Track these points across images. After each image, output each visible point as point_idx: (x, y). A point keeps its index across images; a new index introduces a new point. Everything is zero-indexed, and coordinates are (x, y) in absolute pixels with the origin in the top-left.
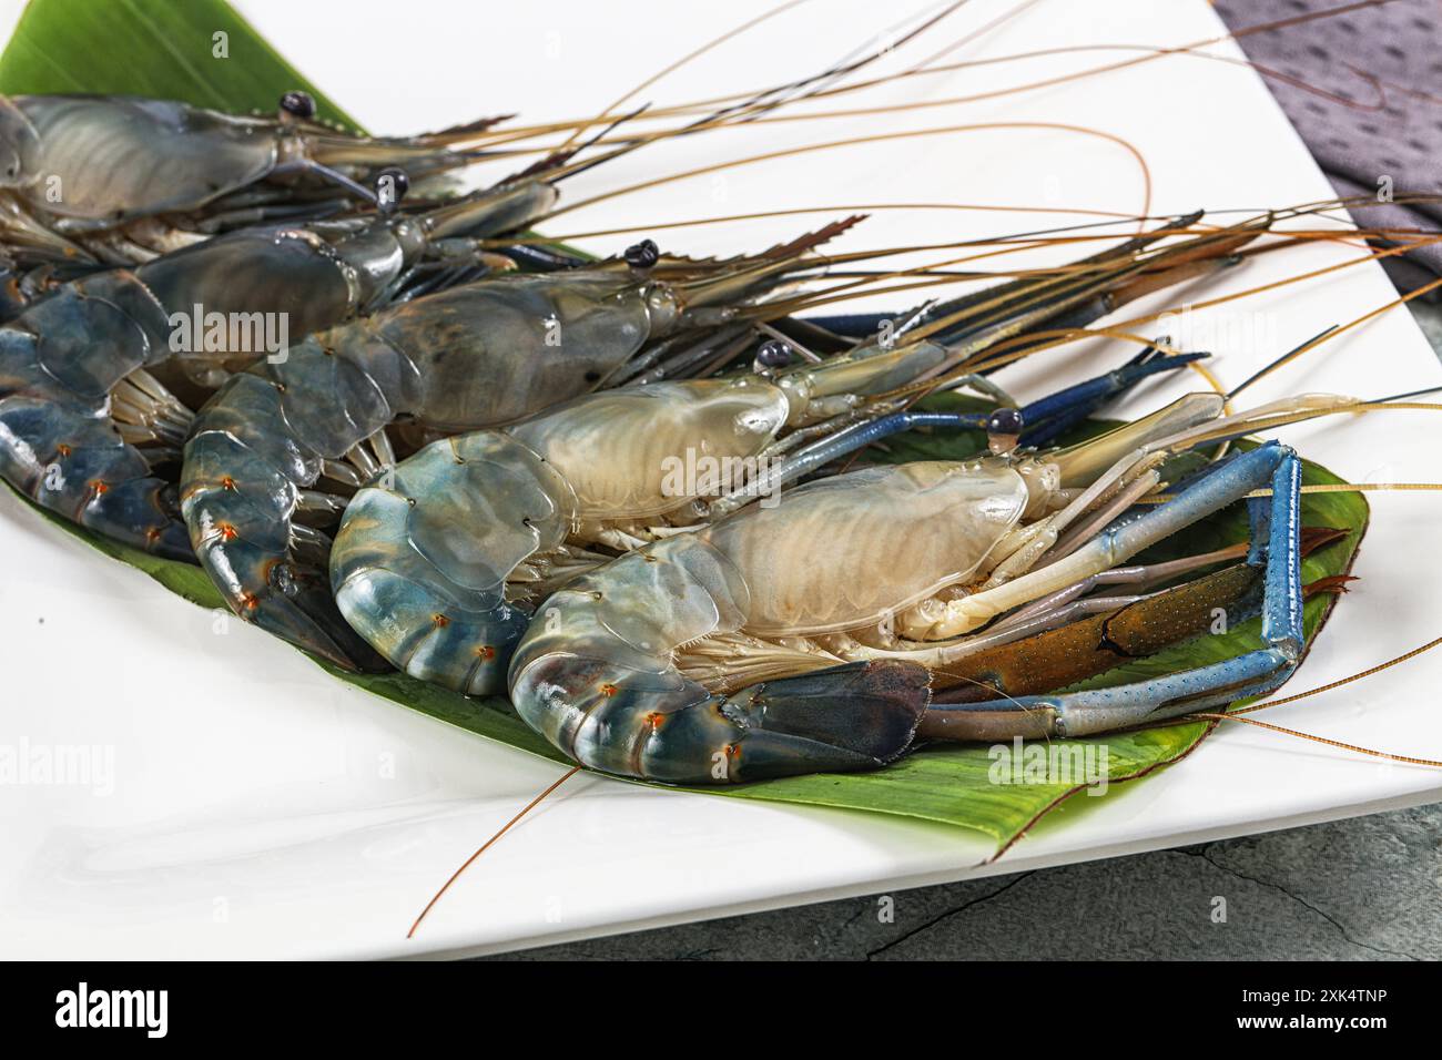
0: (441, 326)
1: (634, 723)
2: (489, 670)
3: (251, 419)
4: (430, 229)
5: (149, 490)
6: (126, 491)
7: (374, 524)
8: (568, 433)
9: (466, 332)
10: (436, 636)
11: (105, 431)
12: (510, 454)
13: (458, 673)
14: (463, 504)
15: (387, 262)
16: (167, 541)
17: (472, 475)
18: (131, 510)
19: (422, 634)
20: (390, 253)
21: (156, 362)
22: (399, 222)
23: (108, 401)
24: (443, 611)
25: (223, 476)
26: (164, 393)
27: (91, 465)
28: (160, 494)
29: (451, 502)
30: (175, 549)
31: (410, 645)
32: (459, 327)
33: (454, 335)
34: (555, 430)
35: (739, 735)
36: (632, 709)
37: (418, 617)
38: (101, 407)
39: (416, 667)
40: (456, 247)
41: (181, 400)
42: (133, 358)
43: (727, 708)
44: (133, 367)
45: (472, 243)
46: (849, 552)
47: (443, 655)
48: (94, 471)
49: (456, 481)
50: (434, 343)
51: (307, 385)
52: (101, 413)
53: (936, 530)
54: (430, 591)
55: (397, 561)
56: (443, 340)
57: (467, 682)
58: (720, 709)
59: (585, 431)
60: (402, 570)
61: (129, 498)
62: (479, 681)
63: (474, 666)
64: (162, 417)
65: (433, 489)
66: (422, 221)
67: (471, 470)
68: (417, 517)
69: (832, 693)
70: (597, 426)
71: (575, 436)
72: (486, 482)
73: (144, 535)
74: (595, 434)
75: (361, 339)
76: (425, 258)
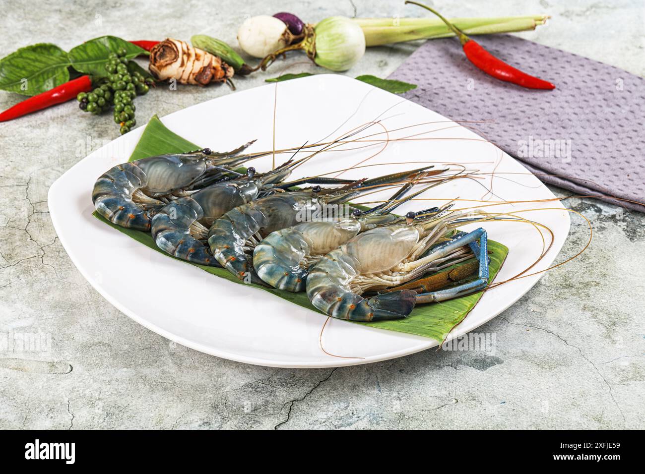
0: (270, 207)
1: (347, 308)
2: (300, 284)
3: (227, 231)
4: (263, 182)
5: (204, 250)
6: (198, 250)
7: (264, 253)
8: (308, 230)
9: (276, 209)
10: (286, 278)
11: (190, 237)
12: (294, 233)
13: (292, 287)
14: (286, 246)
15: (254, 191)
16: (211, 262)
17: (286, 239)
18: (201, 255)
19: (283, 278)
20: (254, 189)
21: (199, 219)
22: (255, 181)
23: (189, 229)
24: (286, 272)
25: (225, 246)
26: (202, 226)
27: (188, 245)
28: (207, 250)
29: (283, 246)
30: (213, 263)
31: (280, 281)
32: (274, 208)
33: (273, 210)
34: (305, 229)
35: (372, 311)
36: (345, 304)
37: (281, 274)
38: (188, 231)
39: (282, 287)
40: (269, 186)
41: (207, 227)
42: (194, 218)
43: (369, 303)
44: (194, 221)
45: (273, 185)
46: (381, 252)
47: (288, 283)
48: (190, 247)
49: (283, 241)
50: (269, 212)
51: (239, 221)
52: (188, 233)
53: (400, 246)
54: (283, 268)
55: (273, 261)
56: (271, 211)
57: (295, 289)
58: (367, 304)
59: (312, 230)
60: (275, 263)
61: (200, 252)
62: (297, 288)
63: (296, 285)
64: (203, 232)
65: (277, 243)
66: (261, 180)
67: (286, 237)
68: (275, 250)
69: (393, 299)
70: (316, 229)
71: (310, 231)
72: (290, 240)
73: (205, 261)
74: (315, 231)
75: (249, 209)
76: (262, 190)
